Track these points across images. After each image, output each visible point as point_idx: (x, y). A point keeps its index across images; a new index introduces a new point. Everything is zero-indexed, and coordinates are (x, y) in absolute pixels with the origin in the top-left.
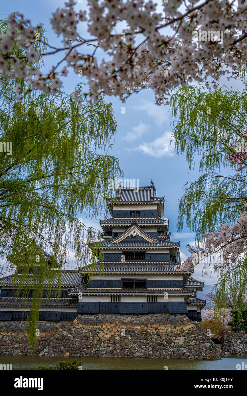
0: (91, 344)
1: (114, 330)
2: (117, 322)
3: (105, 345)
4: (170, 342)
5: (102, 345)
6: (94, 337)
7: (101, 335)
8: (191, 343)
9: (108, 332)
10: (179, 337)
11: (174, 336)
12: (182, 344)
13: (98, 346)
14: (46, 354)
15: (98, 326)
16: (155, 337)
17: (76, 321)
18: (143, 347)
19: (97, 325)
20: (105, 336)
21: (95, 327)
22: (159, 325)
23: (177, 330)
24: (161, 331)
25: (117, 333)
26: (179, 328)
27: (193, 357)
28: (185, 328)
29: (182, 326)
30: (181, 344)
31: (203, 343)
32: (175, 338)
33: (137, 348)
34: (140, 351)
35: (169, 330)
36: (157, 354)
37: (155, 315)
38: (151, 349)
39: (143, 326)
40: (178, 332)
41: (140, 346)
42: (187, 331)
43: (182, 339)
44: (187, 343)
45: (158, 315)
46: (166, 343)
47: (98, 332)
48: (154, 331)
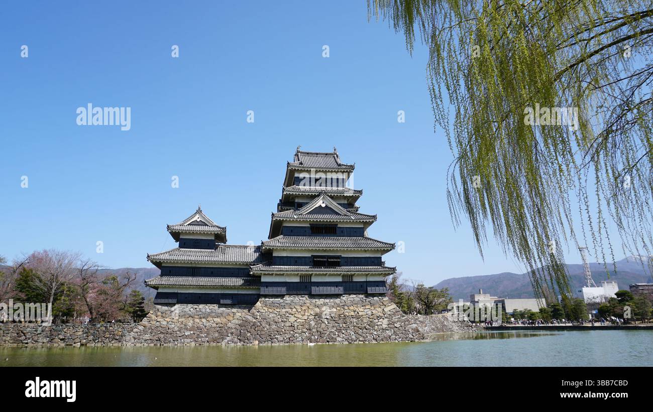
0: (283, 330)
1: (306, 314)
2: (308, 305)
3: (300, 331)
4: (372, 324)
5: (295, 331)
6: (285, 322)
7: (292, 319)
8: (395, 325)
9: (300, 316)
10: (381, 320)
11: (376, 318)
12: (386, 326)
13: (292, 332)
14: (229, 342)
15: (287, 310)
16: (355, 320)
17: (258, 304)
18: (343, 331)
19: (285, 308)
20: (298, 321)
21: (284, 310)
22: (357, 307)
23: (378, 311)
24: (360, 313)
25: (310, 317)
26: (379, 310)
27: (400, 339)
28: (386, 309)
29: (383, 307)
30: (384, 326)
31: (408, 325)
32: (377, 321)
33: (337, 333)
34: (341, 336)
35: (370, 313)
36: (361, 339)
37: (352, 296)
38: (353, 333)
39: (338, 308)
40: (380, 314)
41: (339, 331)
42: (389, 313)
43: (385, 321)
44: (391, 326)
45: (355, 296)
46: (368, 327)
47: (288, 316)
48: (353, 313)
